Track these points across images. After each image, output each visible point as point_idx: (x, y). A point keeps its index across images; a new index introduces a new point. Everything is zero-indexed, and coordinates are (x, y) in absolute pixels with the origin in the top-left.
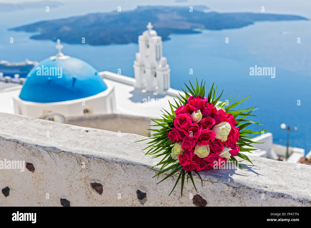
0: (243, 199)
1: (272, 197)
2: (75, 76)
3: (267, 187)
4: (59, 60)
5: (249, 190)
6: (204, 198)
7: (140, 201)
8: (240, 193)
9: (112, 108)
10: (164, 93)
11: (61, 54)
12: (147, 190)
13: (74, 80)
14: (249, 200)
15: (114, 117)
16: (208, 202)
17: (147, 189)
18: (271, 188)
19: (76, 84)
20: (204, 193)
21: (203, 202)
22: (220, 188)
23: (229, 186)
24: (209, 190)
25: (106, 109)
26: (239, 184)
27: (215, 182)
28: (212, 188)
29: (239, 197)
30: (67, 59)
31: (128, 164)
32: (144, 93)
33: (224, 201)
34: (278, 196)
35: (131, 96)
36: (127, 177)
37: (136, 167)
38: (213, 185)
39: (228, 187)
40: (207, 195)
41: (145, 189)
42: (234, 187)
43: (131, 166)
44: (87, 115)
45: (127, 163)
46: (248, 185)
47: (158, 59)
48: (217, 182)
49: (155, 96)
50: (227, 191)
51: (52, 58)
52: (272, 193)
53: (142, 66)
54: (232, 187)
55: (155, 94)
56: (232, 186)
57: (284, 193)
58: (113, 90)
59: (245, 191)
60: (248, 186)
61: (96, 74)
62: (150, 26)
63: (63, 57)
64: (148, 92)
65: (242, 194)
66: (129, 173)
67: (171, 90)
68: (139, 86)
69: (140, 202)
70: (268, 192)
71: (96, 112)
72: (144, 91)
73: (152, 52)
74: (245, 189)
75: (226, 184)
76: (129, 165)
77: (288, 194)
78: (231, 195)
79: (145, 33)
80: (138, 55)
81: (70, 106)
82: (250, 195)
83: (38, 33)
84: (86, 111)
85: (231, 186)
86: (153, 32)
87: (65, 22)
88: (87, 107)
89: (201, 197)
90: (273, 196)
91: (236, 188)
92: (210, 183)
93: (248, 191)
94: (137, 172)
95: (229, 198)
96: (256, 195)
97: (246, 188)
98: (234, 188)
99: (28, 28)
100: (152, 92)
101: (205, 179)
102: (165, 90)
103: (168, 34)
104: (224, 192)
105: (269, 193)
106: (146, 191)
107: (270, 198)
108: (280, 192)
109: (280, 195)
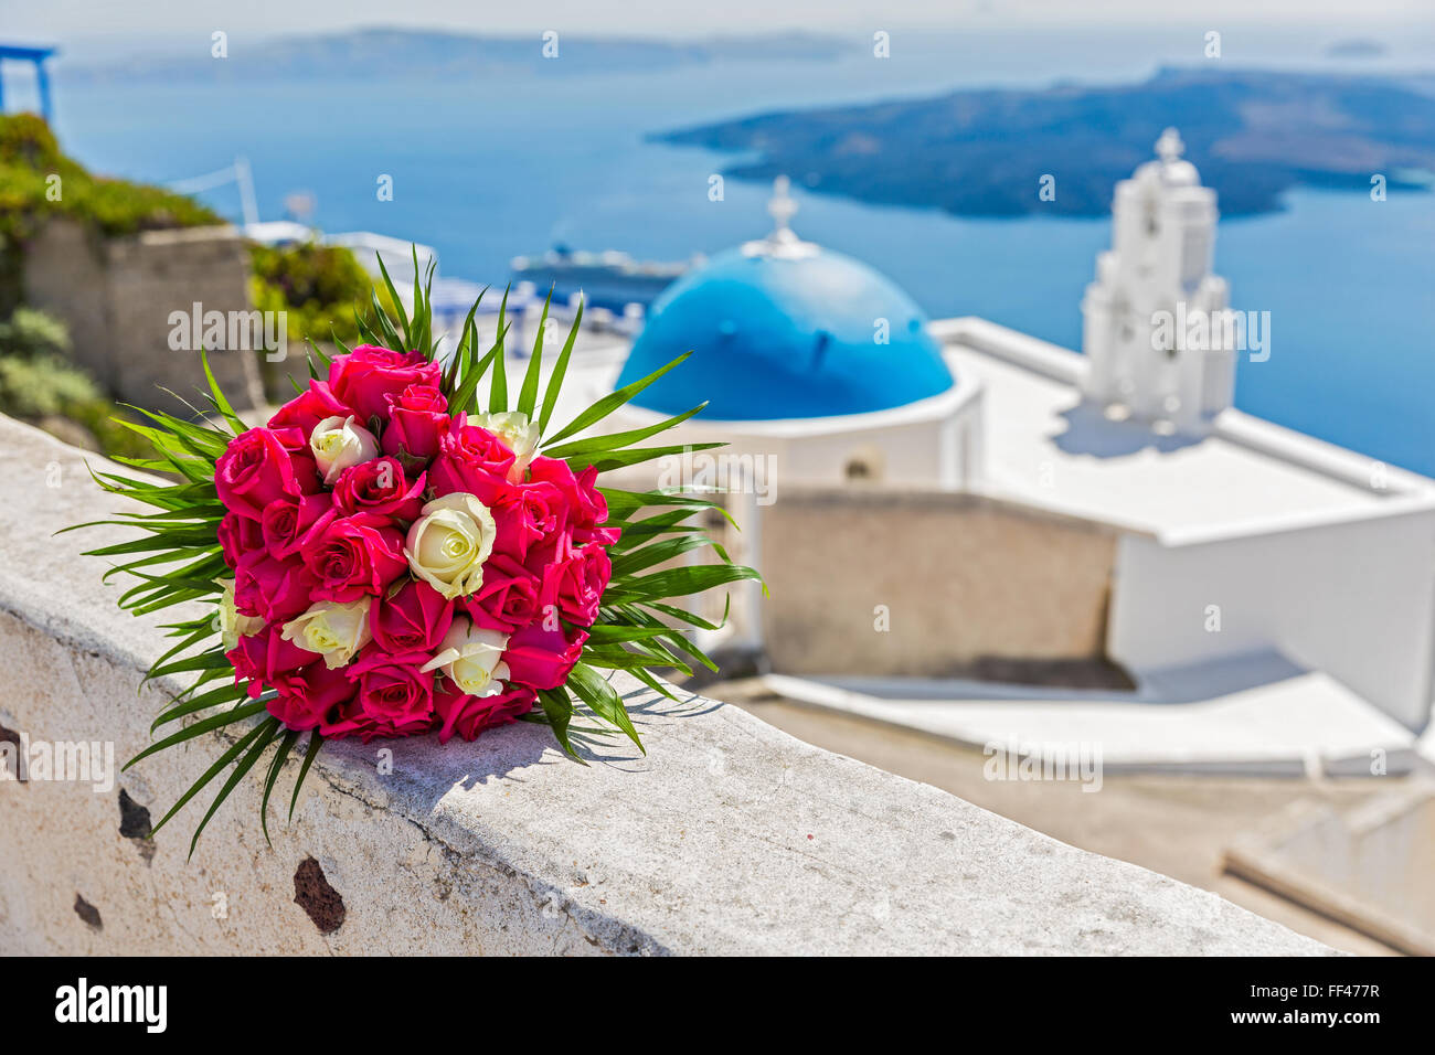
0: (476, 926)
1: (587, 938)
2: (829, 326)
3: (583, 882)
4: (776, 260)
5: (505, 877)
6: (331, 881)
7: (139, 846)
8: (468, 886)
9: (965, 468)
10: (1198, 428)
11: (787, 236)
12: (152, 796)
13: (824, 341)
14: (497, 936)
15: (966, 504)
16: (348, 908)
17: (153, 792)
18: (600, 891)
19: (831, 360)
20: (335, 855)
21: (325, 900)
22: (395, 840)
23: (429, 839)
24: (352, 843)
25: (935, 466)
26: (470, 836)
27: (376, 808)
28: (362, 837)
29: (461, 907)
30: (806, 260)
31: (96, 655)
32: (1116, 424)
33: (407, 917)
34: (614, 940)
35: (1058, 426)
36: (91, 717)
37: (119, 671)
38: (369, 821)
39: (425, 845)
40: (344, 871)
41: (142, 786)
42: (451, 852)
43: (106, 665)
44: (859, 486)
45: (92, 651)
46: (505, 852)
47: (1190, 286)
48: (384, 808)
49: (1164, 438)
50: (423, 864)
51: (752, 249)
52: (591, 917)
53: (1120, 307)
54: (440, 849)
55: (1164, 428)
56: (442, 843)
57: (646, 931)
58: (976, 399)
59: (491, 882)
60: (505, 856)
61: (914, 325)
62: (1169, 143)
63: (792, 248)
64: (1132, 419)
65: (473, 895)
66: (96, 700)
67: (1233, 421)
68: (1096, 389)
69: (140, 851)
70: (576, 906)
71: (896, 478)
72: (1117, 413)
73: (1166, 253)
74: (491, 870)
75: (420, 827)
76: (96, 660)
77: (660, 943)
78: (435, 888)
79: (1148, 175)
80: (1109, 264)
81: (794, 443)
82: (506, 908)
83: (751, 157)
84: (857, 470)
85: (439, 842)
86: (1184, 172)
87: (860, 118)
88: (862, 453)
89: (321, 876)
90: (592, 938)
91: (459, 855)
92: (359, 809)
93: (500, 881)
94: (120, 699)
95: (426, 907)
96: (527, 914)
97: (493, 863)
98: (448, 852)
99: (715, 137)
100: (1151, 420)
101: (343, 782)
102: (1210, 415)
103: (1279, 187)
104: (408, 867)
105: (580, 913)
106: (148, 797)
107: (581, 943)
108: (628, 921)
109: (626, 938)
